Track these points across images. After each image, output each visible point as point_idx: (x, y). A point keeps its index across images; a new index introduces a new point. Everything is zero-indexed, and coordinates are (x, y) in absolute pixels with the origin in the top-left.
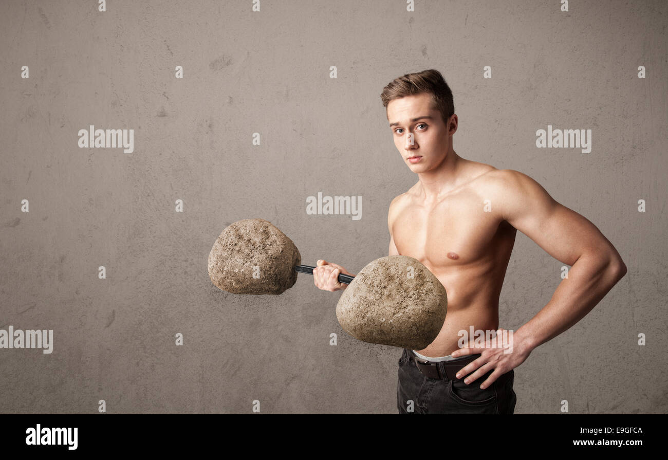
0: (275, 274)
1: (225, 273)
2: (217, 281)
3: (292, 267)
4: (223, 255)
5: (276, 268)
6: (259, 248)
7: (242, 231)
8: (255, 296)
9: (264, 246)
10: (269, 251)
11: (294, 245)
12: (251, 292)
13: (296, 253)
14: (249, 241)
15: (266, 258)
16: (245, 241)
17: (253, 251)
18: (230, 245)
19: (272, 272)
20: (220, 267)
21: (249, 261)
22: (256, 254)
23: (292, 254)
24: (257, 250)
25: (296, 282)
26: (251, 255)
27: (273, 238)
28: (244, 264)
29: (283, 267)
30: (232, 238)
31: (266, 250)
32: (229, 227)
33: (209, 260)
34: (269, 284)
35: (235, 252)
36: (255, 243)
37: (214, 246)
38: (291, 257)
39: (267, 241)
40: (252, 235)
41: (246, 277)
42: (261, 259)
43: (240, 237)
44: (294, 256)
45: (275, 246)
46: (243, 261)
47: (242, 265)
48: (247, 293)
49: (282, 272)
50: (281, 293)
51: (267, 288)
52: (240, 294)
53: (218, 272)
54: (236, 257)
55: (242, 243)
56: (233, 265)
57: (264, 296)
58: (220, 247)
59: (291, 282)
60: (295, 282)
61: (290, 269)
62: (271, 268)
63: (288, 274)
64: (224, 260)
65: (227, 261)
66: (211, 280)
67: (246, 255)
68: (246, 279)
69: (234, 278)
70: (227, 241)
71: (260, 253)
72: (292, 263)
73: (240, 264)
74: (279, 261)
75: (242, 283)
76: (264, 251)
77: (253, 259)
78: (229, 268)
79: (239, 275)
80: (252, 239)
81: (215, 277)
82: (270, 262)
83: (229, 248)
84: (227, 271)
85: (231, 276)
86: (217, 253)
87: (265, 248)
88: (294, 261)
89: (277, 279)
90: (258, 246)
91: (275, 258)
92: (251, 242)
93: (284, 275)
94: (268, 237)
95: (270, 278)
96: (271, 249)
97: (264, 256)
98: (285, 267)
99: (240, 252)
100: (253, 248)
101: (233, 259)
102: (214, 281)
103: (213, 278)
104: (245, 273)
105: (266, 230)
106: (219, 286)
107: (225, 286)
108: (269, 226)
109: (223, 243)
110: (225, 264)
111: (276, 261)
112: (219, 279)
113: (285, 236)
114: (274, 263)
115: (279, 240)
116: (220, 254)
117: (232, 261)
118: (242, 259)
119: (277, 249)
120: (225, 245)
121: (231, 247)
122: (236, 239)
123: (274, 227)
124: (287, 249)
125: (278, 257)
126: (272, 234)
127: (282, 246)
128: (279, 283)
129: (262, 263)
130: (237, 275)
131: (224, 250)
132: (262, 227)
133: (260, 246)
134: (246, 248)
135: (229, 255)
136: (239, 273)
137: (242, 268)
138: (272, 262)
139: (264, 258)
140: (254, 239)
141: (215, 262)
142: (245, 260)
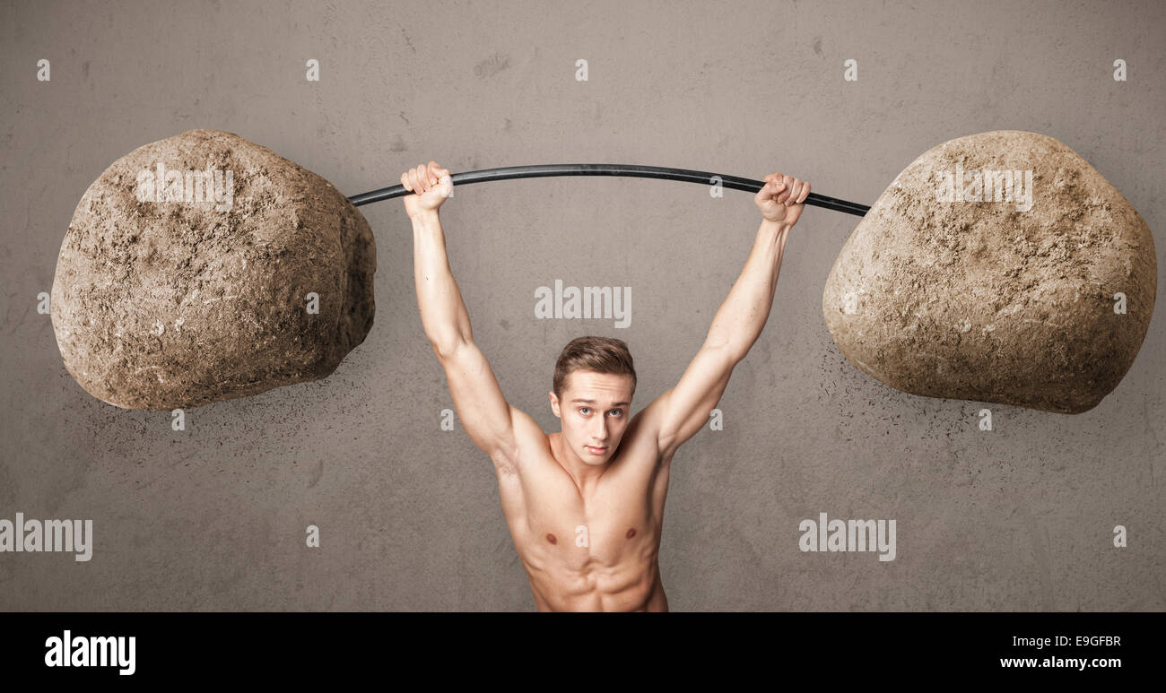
1: (119, 348)
2: (99, 380)
3: (349, 268)
4: (99, 286)
5: (294, 289)
6: (218, 234)
9: (235, 223)
10: (255, 233)
11: (334, 191)
13: (349, 220)
14: (177, 215)
15: (251, 262)
16: (165, 220)
17: (199, 246)
18: (114, 245)
19: (282, 305)
20: (98, 332)
21: (191, 285)
22: (213, 256)
23: (337, 224)
24: (215, 241)
26: (197, 263)
27: (260, 185)
28: (178, 301)
29: (316, 278)
30: (117, 220)
31: (244, 233)
34: (283, 349)
35: (139, 266)
36: (199, 219)
37: (60, 265)
38: (335, 236)
41: (199, 342)
42: (233, 269)
43: (145, 211)
44: (344, 229)
45: (271, 211)
46: (171, 292)
47: (172, 304)
48: (216, 397)
53: (96, 349)
54: (146, 283)
55: (154, 231)
56: (141, 312)
58: (82, 262)
61: (344, 280)
62: (274, 290)
64: (105, 302)
65: (118, 303)
66: (79, 382)
67: (179, 267)
68: (200, 351)
69: (157, 356)
70: (100, 235)
71: (227, 248)
72: (343, 256)
73: (164, 303)
74: (297, 262)
75: (186, 368)
76: (238, 237)
77: (206, 276)
78: (132, 326)
79: (172, 342)
80: (185, 206)
81: (92, 369)
82: (266, 272)
83: (114, 256)
84: (127, 339)
85: (146, 352)
86: (77, 286)
87: (240, 229)
88: (348, 247)
89: (307, 323)
90: (214, 225)
91: (283, 254)
92: (186, 218)
93: (329, 304)
94: (238, 187)
95: (281, 326)
96: (261, 224)
97: (242, 254)
98: (323, 277)
99: (156, 264)
100: (197, 236)
101: (138, 293)
102: (89, 386)
103: (85, 374)
104: (189, 331)
105: (228, 165)
106: (112, 398)
107: (133, 390)
108: (234, 149)
109: (89, 245)
110: (113, 317)
111: (286, 264)
112: (104, 374)
113: (298, 169)
114: (283, 270)
115: (282, 187)
116: (87, 286)
117: (137, 301)
118: (168, 283)
119: (280, 222)
120: (99, 251)
121: (120, 254)
122: (129, 222)
123: (252, 144)
124: (316, 212)
125: (291, 249)
126: (251, 174)
127: (296, 207)
128: (317, 337)
129: (241, 283)
130: (165, 344)
131: (99, 268)
132: (211, 156)
133: (219, 225)
134: (173, 243)
135: (121, 281)
136: (169, 334)
137: (178, 317)
138: (274, 271)
139: (244, 262)
140: (192, 205)
141: (77, 320)
142: (181, 285)
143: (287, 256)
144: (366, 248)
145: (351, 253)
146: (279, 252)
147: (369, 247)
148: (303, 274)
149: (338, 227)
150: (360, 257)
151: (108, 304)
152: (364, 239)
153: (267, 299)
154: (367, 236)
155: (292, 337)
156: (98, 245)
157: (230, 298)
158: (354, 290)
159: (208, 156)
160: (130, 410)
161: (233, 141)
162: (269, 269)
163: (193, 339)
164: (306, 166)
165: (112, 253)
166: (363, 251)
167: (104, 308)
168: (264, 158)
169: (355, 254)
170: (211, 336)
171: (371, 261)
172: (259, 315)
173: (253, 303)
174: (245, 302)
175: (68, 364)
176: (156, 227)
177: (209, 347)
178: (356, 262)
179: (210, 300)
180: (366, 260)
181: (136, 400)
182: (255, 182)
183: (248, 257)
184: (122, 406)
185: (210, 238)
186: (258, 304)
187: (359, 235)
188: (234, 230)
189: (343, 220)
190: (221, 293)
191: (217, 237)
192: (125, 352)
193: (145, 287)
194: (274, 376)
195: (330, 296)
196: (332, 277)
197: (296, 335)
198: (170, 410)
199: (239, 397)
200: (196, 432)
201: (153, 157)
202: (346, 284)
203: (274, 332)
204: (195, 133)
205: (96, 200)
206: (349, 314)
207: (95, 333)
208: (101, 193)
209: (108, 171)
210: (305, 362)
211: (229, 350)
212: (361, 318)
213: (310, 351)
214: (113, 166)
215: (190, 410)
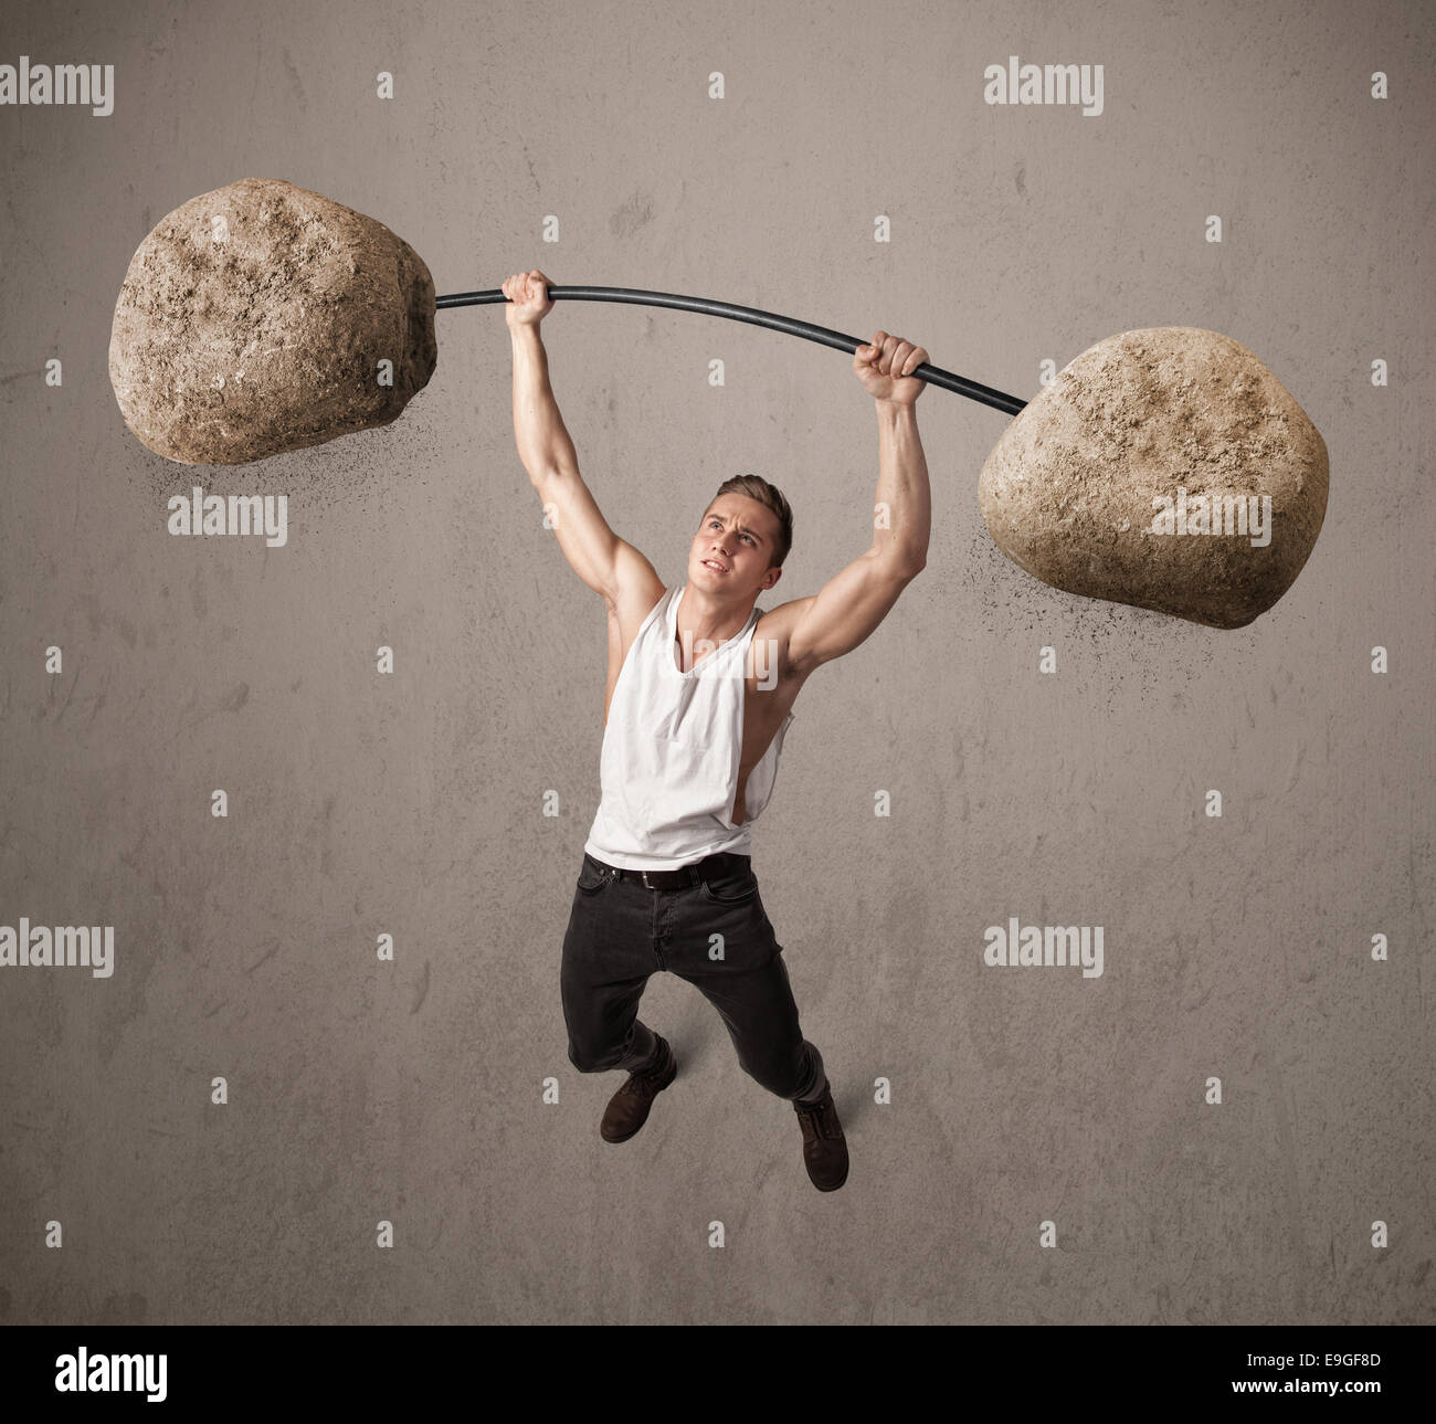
0: (357, 355)
1: (181, 404)
2: (162, 437)
3: (409, 311)
4: (157, 342)
5: (354, 335)
6: (275, 283)
7: (198, 241)
8: (309, 451)
9: (291, 270)
10: (312, 281)
11: (389, 234)
12: (293, 443)
13: (405, 265)
14: (232, 266)
15: (310, 310)
16: (220, 271)
17: (256, 296)
18: (170, 299)
19: (343, 352)
20: (158, 388)
21: (250, 336)
22: (271, 306)
23: (395, 267)
24: (271, 291)
25: (438, 362)
26: (254, 314)
27: (314, 231)
28: (238, 353)
29: (375, 322)
30: (172, 274)
31: (300, 281)
32: (150, 237)
33: (113, 375)
34: (346, 398)
35: (196, 320)
36: (254, 269)
37: (116, 322)
38: (393, 279)
39: (294, 248)
40: (238, 245)
41: (261, 393)
42: (291, 319)
43: (198, 263)
44: (401, 273)
45: (326, 257)
46: (230, 344)
47: (232, 357)
48: (279, 449)
49: (380, 341)
50: (396, 414)
51: (341, 411)
52: (255, 458)
53: (157, 406)
54: (204, 337)
55: (210, 283)
56: (200, 366)
57: (343, 441)
58: (139, 319)
59: (414, 362)
60: (431, 365)
61: (404, 324)
62: (334, 337)
63: (400, 340)
64: (164, 357)
65: (177, 358)
66: (142, 440)
67: (237, 319)
68: (262, 403)
69: (218, 410)
70: (156, 291)
71: (284, 297)
72: (402, 299)
73: (223, 355)
74: (356, 308)
75: (249, 420)
76: (294, 286)
77: (265, 326)
78: (192, 381)
79: (233, 395)
80: (240, 257)
81: (153, 426)
82: (325, 319)
83: (170, 311)
84: (188, 394)
85: (208, 407)
86: (135, 344)
87: (296, 277)
88: (407, 290)
89: (368, 370)
90: (270, 275)
91: (341, 300)
92: (242, 269)
93: (390, 348)
94: (293, 235)
95: (342, 372)
96: (317, 271)
97: (300, 302)
98: (383, 321)
99: (212, 317)
100: (253, 286)
101: (197, 347)
102: (152, 444)
103: (147, 432)
104: (251, 383)
105: (280, 213)
106: (176, 454)
107: (196, 446)
108: (287, 197)
109: (145, 302)
110: (172, 372)
111: (346, 309)
112: (167, 431)
113: (352, 214)
114: (341, 316)
115: (336, 233)
116: (145, 342)
117: (196, 355)
118: (227, 336)
119: (337, 267)
120: (155, 307)
121: (177, 308)
122: (184, 274)
123: (305, 191)
124: (373, 256)
125: (348, 295)
126: (305, 221)
127: (352, 251)
129: (300, 331)
130: (226, 397)
131: (156, 323)
132: (264, 205)
133: (275, 274)
134: (230, 295)
135: (179, 336)
136: (230, 386)
137: (238, 369)
138: (333, 318)
139: (302, 310)
140: (247, 255)
141: (137, 376)
142: (239, 337)
143: (346, 302)
144: (424, 289)
145: (410, 296)
146: (337, 298)
147: (428, 290)
148: (364, 321)
149: (396, 270)
150: (419, 299)
151: (167, 360)
152: (422, 280)
153: (328, 346)
154: (425, 278)
155: (355, 384)
156: (153, 300)
157: (289, 347)
158: (414, 333)
159: (260, 204)
161: (285, 188)
162: (328, 316)
163: (254, 391)
164: (359, 211)
165: (169, 308)
166: (422, 293)
167: (163, 364)
168: (317, 204)
169: (414, 296)
170: (272, 387)
171: (431, 303)
172: (320, 364)
173: (314, 351)
174: (305, 350)
175: (128, 422)
176: (211, 279)
177: (272, 398)
178: (416, 305)
179: (270, 351)
180: (425, 302)
181: (200, 455)
182: (309, 229)
183: (306, 305)
184: (186, 462)
185: (266, 288)
186: (319, 352)
187: (417, 277)
188: (291, 279)
189: (401, 263)
190: (281, 343)
191: (273, 287)
192: (187, 407)
193: (203, 340)
194: (338, 424)
195: (391, 341)
196: (392, 320)
197: (359, 381)
198: (235, 464)
199: (303, 447)
200: (262, 484)
201: (205, 209)
202: (406, 327)
203: (336, 381)
204: (245, 182)
205: (149, 255)
206: (411, 357)
207: (155, 389)
208: (154, 248)
209: (160, 225)
210: (369, 409)
211: (292, 400)
212: (423, 361)
213: (373, 397)
214: (164, 220)
215: (255, 463)
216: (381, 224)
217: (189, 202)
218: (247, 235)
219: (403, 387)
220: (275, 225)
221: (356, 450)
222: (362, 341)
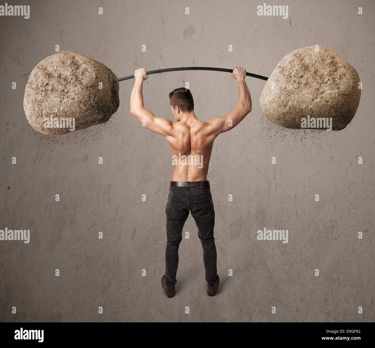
0: (96, 103)
1: (44, 117)
2: (39, 126)
3: (111, 90)
4: (38, 99)
5: (95, 97)
7: (50, 69)
8: (82, 131)
9: (77, 78)
10: (83, 81)
11: (106, 67)
13: (110, 76)
14: (59, 76)
15: (82, 89)
16: (56, 78)
17: (67, 85)
18: (41, 86)
19: (92, 101)
20: (38, 112)
21: (65, 97)
22: (71, 88)
23: (107, 77)
24: (71, 84)
26: (66, 90)
28: (61, 102)
29: (101, 93)
30: (42, 79)
31: (80, 81)
32: (35, 68)
33: (24, 108)
34: (93, 115)
35: (49, 92)
36: (66, 77)
37: (26, 93)
38: (107, 80)
39: (78, 71)
40: (61, 70)
42: (77, 92)
43: (50, 76)
44: (109, 79)
45: (87, 74)
46: (59, 99)
47: (59, 103)
49: (103, 98)
50: (107, 120)
51: (92, 119)
52: (66, 133)
53: (38, 117)
54: (51, 97)
55: (53, 81)
56: (50, 106)
58: (32, 92)
59: (114, 105)
60: (118, 105)
61: (110, 93)
62: (89, 97)
63: (109, 98)
64: (40, 103)
65: (43, 103)
66: (33, 128)
67: (61, 92)
68: (68, 116)
70: (37, 84)
71: (75, 85)
72: (109, 86)
73: (57, 103)
74: (96, 89)
76: (78, 82)
77: (69, 94)
78: (48, 110)
79: (60, 114)
80: (62, 74)
81: (36, 123)
82: (87, 92)
83: (41, 90)
84: (47, 114)
86: (31, 99)
87: (78, 80)
88: (111, 83)
89: (99, 106)
90: (71, 79)
91: (91, 86)
92: (62, 77)
93: (106, 100)
94: (77, 67)
95: (92, 108)
96: (84, 78)
97: (79, 87)
99: (54, 91)
100: (66, 82)
101: (49, 100)
102: (36, 128)
103: (35, 125)
104: (65, 111)
105: (74, 61)
106: (43, 131)
107: (49, 129)
108: (75, 56)
109: (34, 87)
110: (42, 107)
111: (93, 89)
112: (40, 125)
113: (95, 61)
114: (91, 91)
115: (90, 67)
116: (34, 99)
117: (49, 102)
118: (58, 97)
119: (90, 77)
120: (37, 88)
121: (43, 89)
122: (45, 79)
123: (81, 54)
124: (101, 74)
125: (93, 85)
126: (81, 63)
127: (94, 72)
128: (103, 111)
129: (79, 95)
130: (58, 115)
131: (37, 94)
132: (69, 59)
133: (72, 79)
134: (59, 85)
135: (44, 97)
136: (59, 112)
137: (61, 107)
138: (89, 92)
139: (80, 89)
140: (64, 73)
141: (31, 109)
142: (62, 97)
143: (93, 87)
144: (116, 83)
145: (112, 85)
146: (90, 86)
147: (117, 83)
148: (98, 92)
149: (107, 78)
150: (114, 86)
151: (40, 104)
152: (115, 81)
153: (87, 100)
154: (116, 80)
155: (95, 111)
156: (36, 86)
157: (76, 100)
158: (113, 96)
160: (49, 135)
161: (75, 54)
162: (87, 91)
163: (66, 113)
164: (97, 60)
166: (115, 84)
167: (39, 105)
168: (84, 58)
169: (113, 85)
170: (71, 112)
171: (118, 87)
172: (85, 105)
173: (83, 101)
174: (81, 101)
175: (29, 122)
176: (53, 80)
177: (71, 115)
178: (113, 88)
179: (71, 101)
180: (116, 87)
181: (50, 132)
182: (82, 66)
183: (81, 88)
184: (46, 134)
185: (69, 83)
186: (85, 101)
187: (114, 80)
189: (109, 76)
190: (74, 99)
191: (72, 82)
193: (51, 98)
194: (90, 123)
195: (106, 98)
196: (106, 92)
197: (97, 110)
198: (60, 134)
199: (80, 129)
200: (68, 140)
201: (52, 60)
202: (110, 94)
203: (90, 110)
204: (63, 52)
205: (35, 73)
206: (112, 103)
207: (37, 112)
208: (37, 71)
209: (38, 65)
210: (100, 118)
211: (77, 116)
212: (115, 104)
213: (101, 115)
214: (40, 63)
215: (66, 134)
216: (103, 64)
217: (47, 58)
218: (64, 68)
219: (109, 112)
220: (72, 65)
221: (96, 130)
222: (98, 99)
